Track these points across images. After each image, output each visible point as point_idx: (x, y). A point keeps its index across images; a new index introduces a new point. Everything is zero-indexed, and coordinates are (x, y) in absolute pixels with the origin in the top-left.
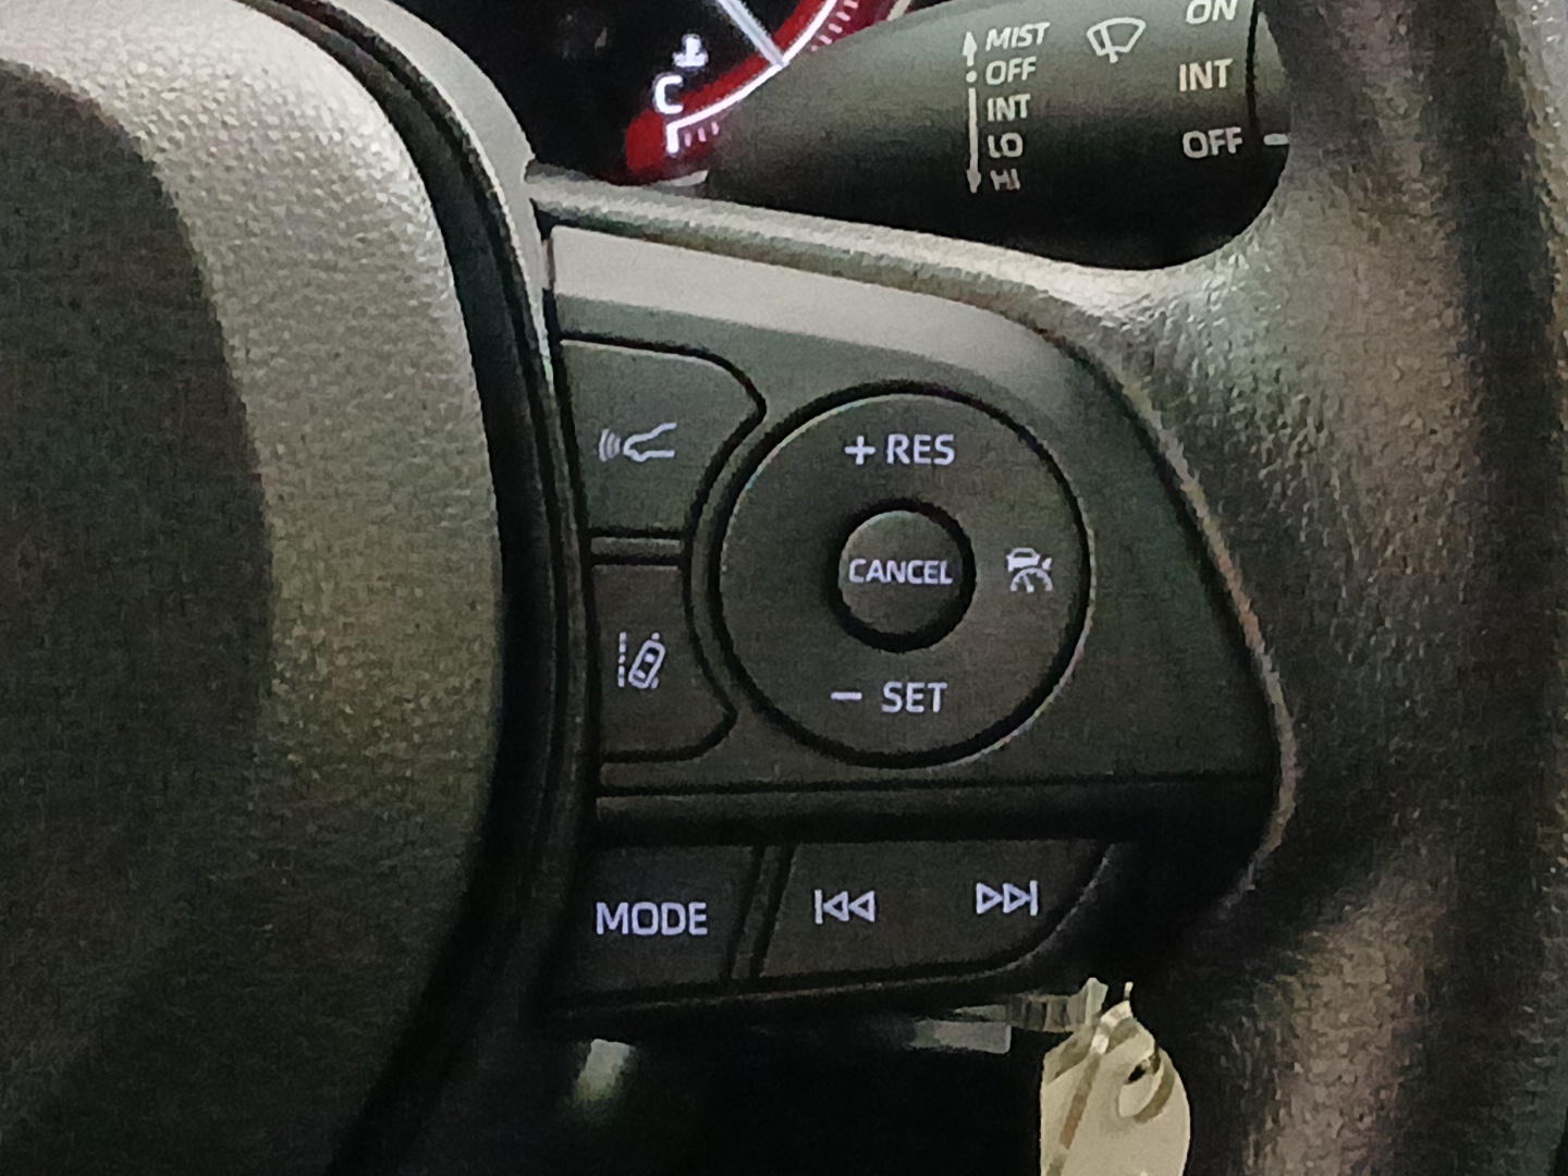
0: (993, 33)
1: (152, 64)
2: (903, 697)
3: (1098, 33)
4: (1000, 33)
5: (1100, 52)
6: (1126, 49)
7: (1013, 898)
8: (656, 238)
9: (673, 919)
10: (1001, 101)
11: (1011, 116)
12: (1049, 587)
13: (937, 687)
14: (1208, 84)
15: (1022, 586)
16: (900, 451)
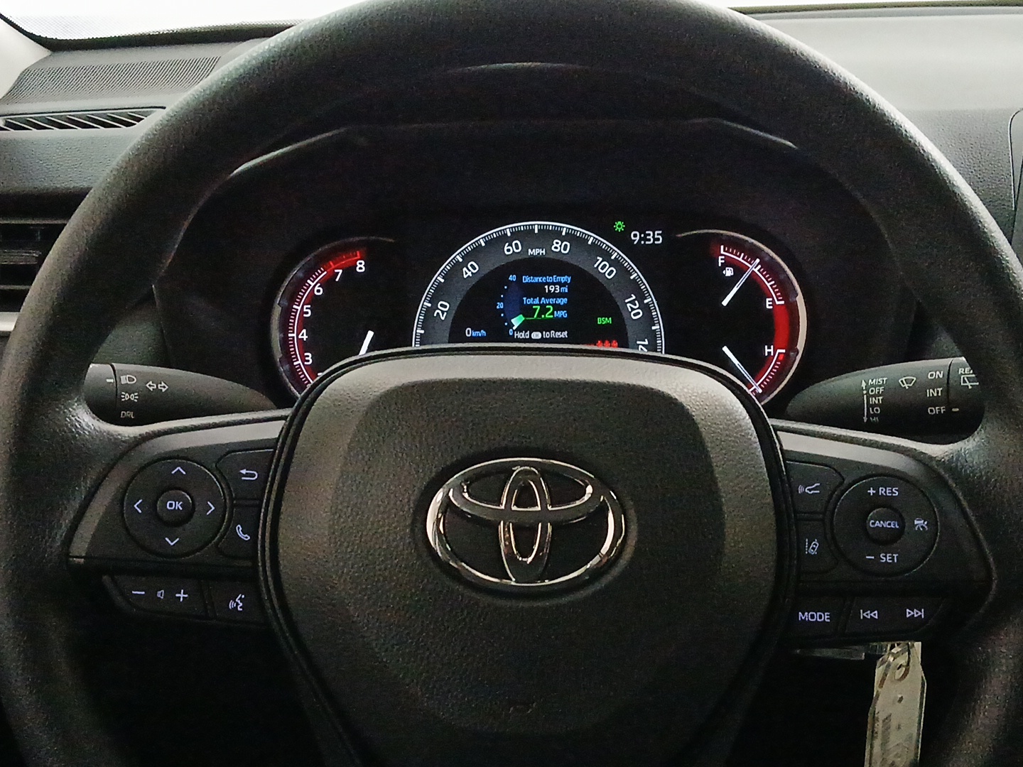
0: (870, 381)
1: (688, 389)
2: (886, 558)
3: (902, 381)
4: (872, 380)
5: (903, 386)
6: (911, 385)
7: (917, 613)
8: (807, 435)
9: (820, 617)
10: (874, 399)
11: (877, 402)
12: (927, 529)
13: (895, 555)
14: (935, 395)
15: (919, 528)
16: (883, 492)
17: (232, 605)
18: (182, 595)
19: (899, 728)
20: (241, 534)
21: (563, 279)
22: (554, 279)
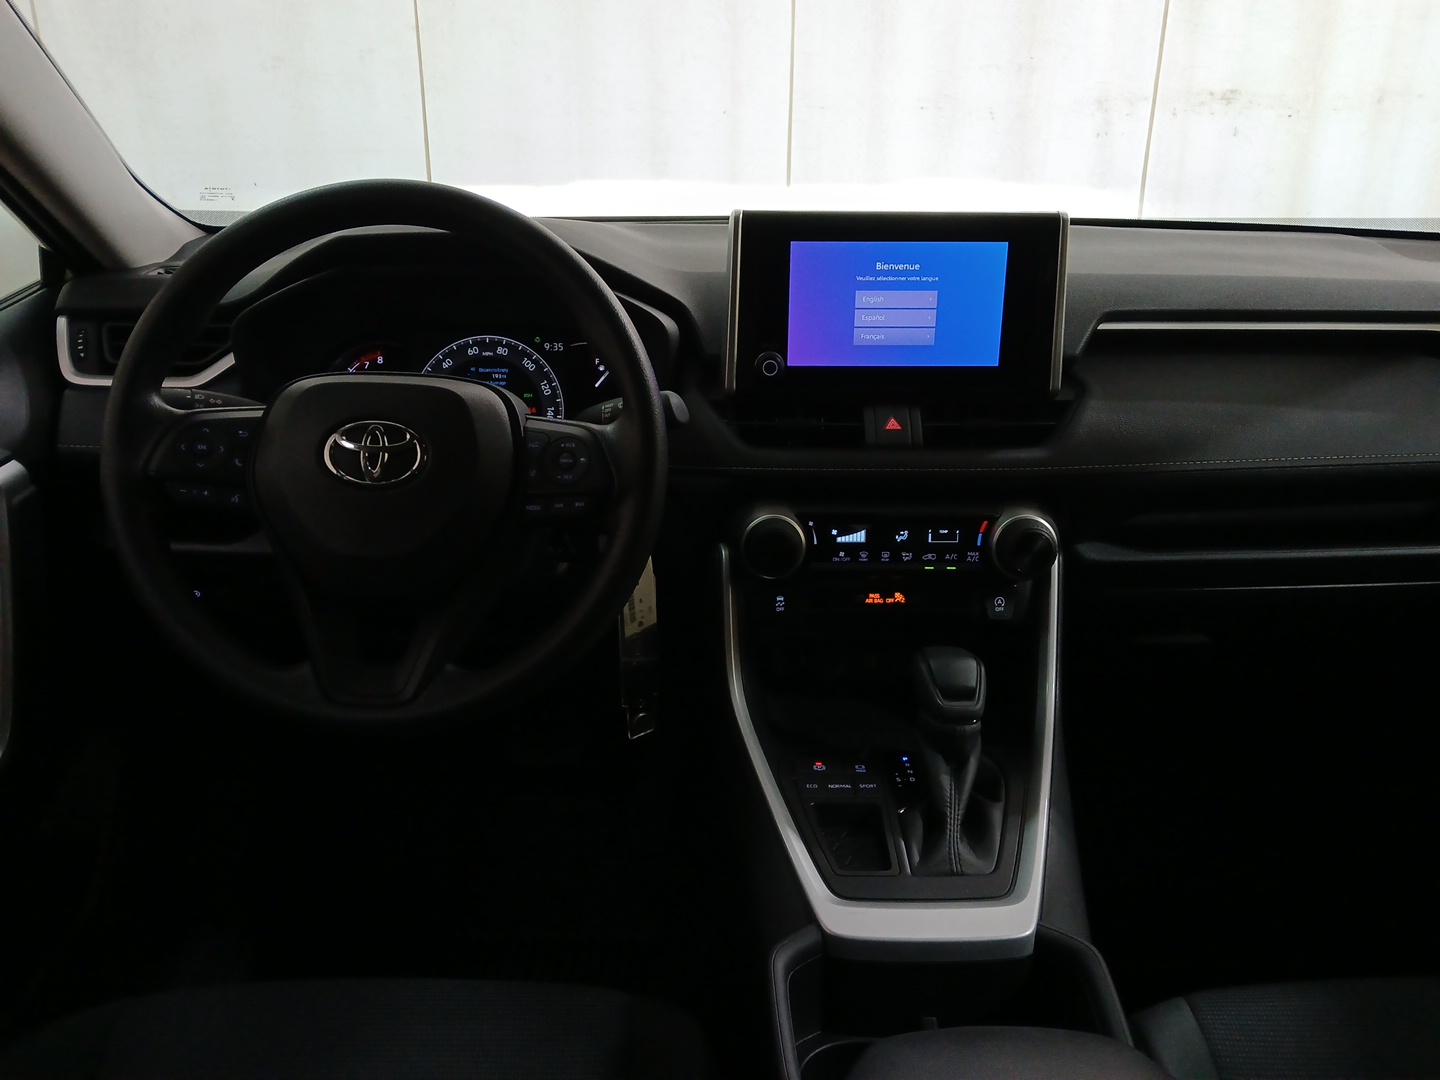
2: (566, 477)
17: (233, 499)
18: (206, 493)
19: (641, 601)
20: (238, 464)
21: (503, 370)
22: (498, 370)
